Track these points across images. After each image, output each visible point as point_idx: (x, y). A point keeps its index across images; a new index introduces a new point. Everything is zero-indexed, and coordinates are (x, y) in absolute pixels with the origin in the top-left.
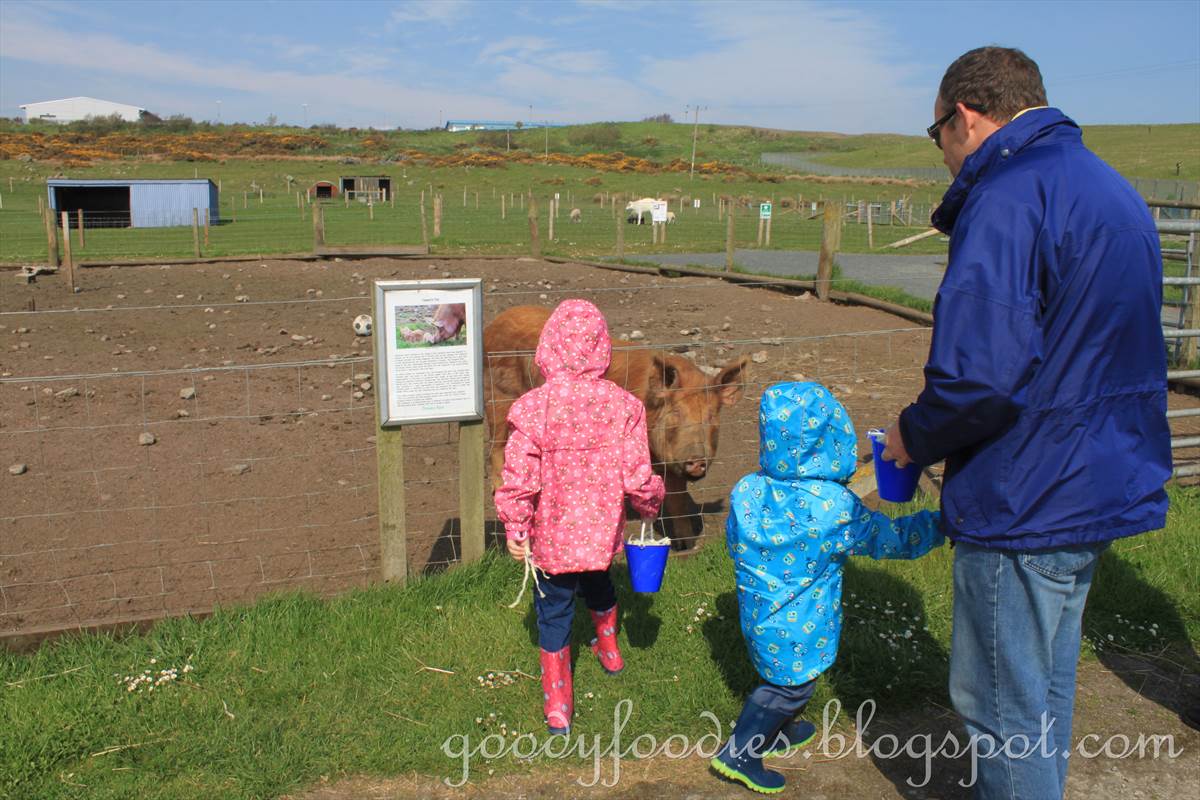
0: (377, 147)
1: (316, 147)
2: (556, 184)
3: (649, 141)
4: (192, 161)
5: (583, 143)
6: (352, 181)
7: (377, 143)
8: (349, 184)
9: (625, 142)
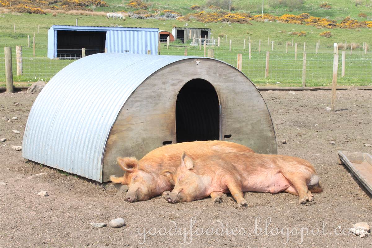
0: (140, 7)
1: (98, 6)
2: (301, 36)
3: (325, 5)
4: (30, 13)
5: (279, 7)
6: (183, 31)
7: (139, 5)
8: (180, 33)
9: (308, 6)
